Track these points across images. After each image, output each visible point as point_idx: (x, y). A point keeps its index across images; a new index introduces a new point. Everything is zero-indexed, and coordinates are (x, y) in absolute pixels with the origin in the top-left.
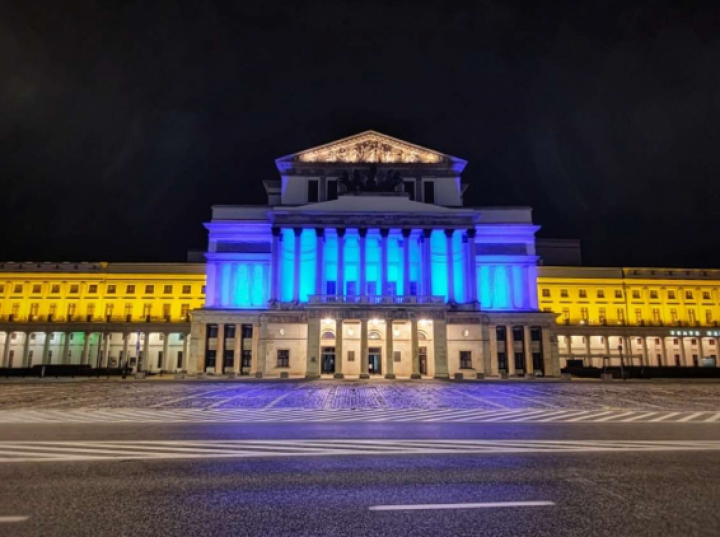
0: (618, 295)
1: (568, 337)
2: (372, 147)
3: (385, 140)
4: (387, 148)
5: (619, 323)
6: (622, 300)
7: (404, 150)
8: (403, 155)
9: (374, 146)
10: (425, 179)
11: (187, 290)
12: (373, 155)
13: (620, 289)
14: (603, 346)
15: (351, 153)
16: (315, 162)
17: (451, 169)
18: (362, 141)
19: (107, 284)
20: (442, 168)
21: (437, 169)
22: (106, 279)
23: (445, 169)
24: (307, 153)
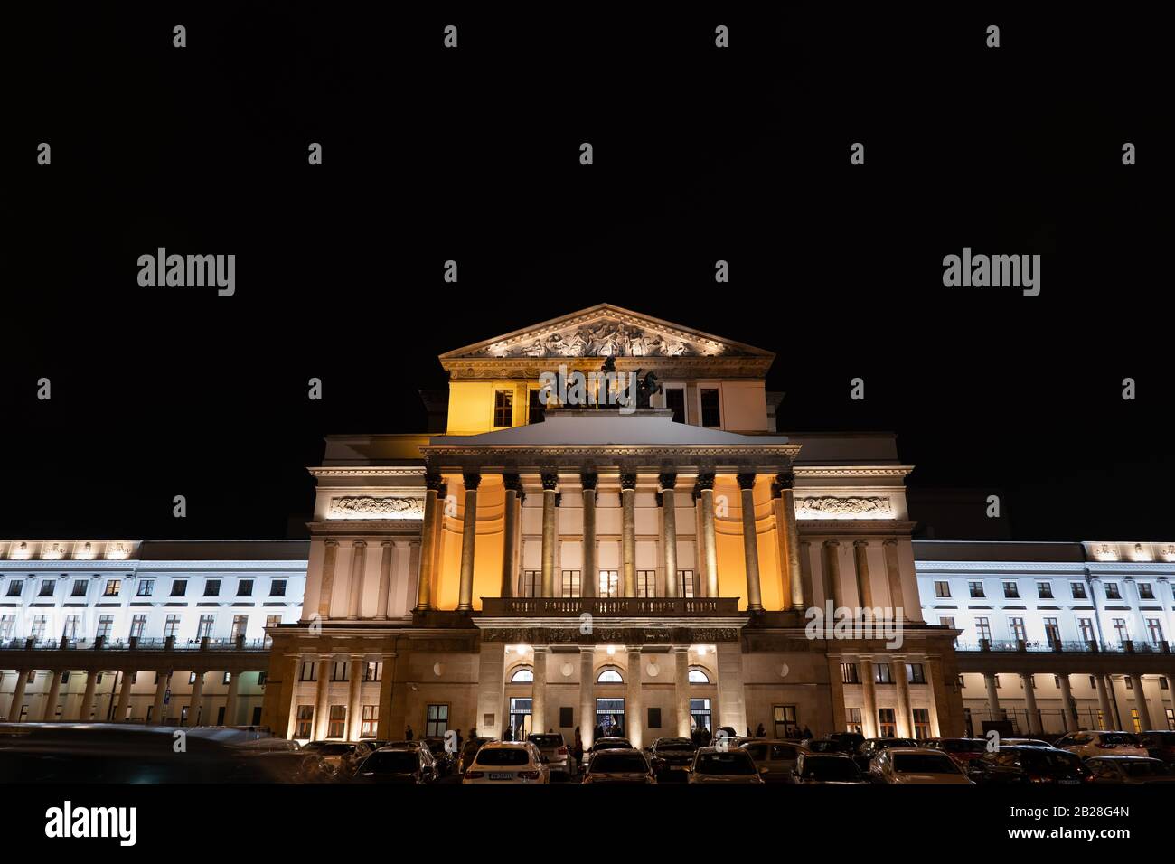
0: (1079, 594)
1: (991, 676)
2: (609, 332)
3: (631, 319)
4: (636, 333)
5: (1086, 648)
6: (1088, 602)
7: (664, 334)
8: (663, 345)
9: (611, 329)
10: (703, 385)
11: (278, 589)
12: (609, 345)
13: (1081, 580)
14: (1059, 693)
15: (571, 342)
16: (508, 358)
17: (748, 366)
18: (590, 322)
19: (139, 579)
20: (734, 365)
21: (725, 367)
22: (138, 570)
23: (738, 367)
24: (494, 343)
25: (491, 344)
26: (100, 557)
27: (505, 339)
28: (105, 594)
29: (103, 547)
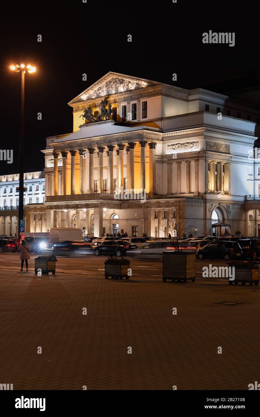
2: (114, 83)
4: (122, 82)
7: (130, 81)
8: (130, 85)
10: (143, 100)
12: (114, 88)
15: (104, 89)
16: (87, 100)
17: (156, 89)
18: (108, 80)
19: (43, 185)
20: (151, 90)
21: (149, 91)
22: (42, 182)
23: (153, 90)
24: (82, 95)
25: (81, 96)
26: (33, 178)
27: (84, 93)
28: (36, 190)
29: (33, 175)
